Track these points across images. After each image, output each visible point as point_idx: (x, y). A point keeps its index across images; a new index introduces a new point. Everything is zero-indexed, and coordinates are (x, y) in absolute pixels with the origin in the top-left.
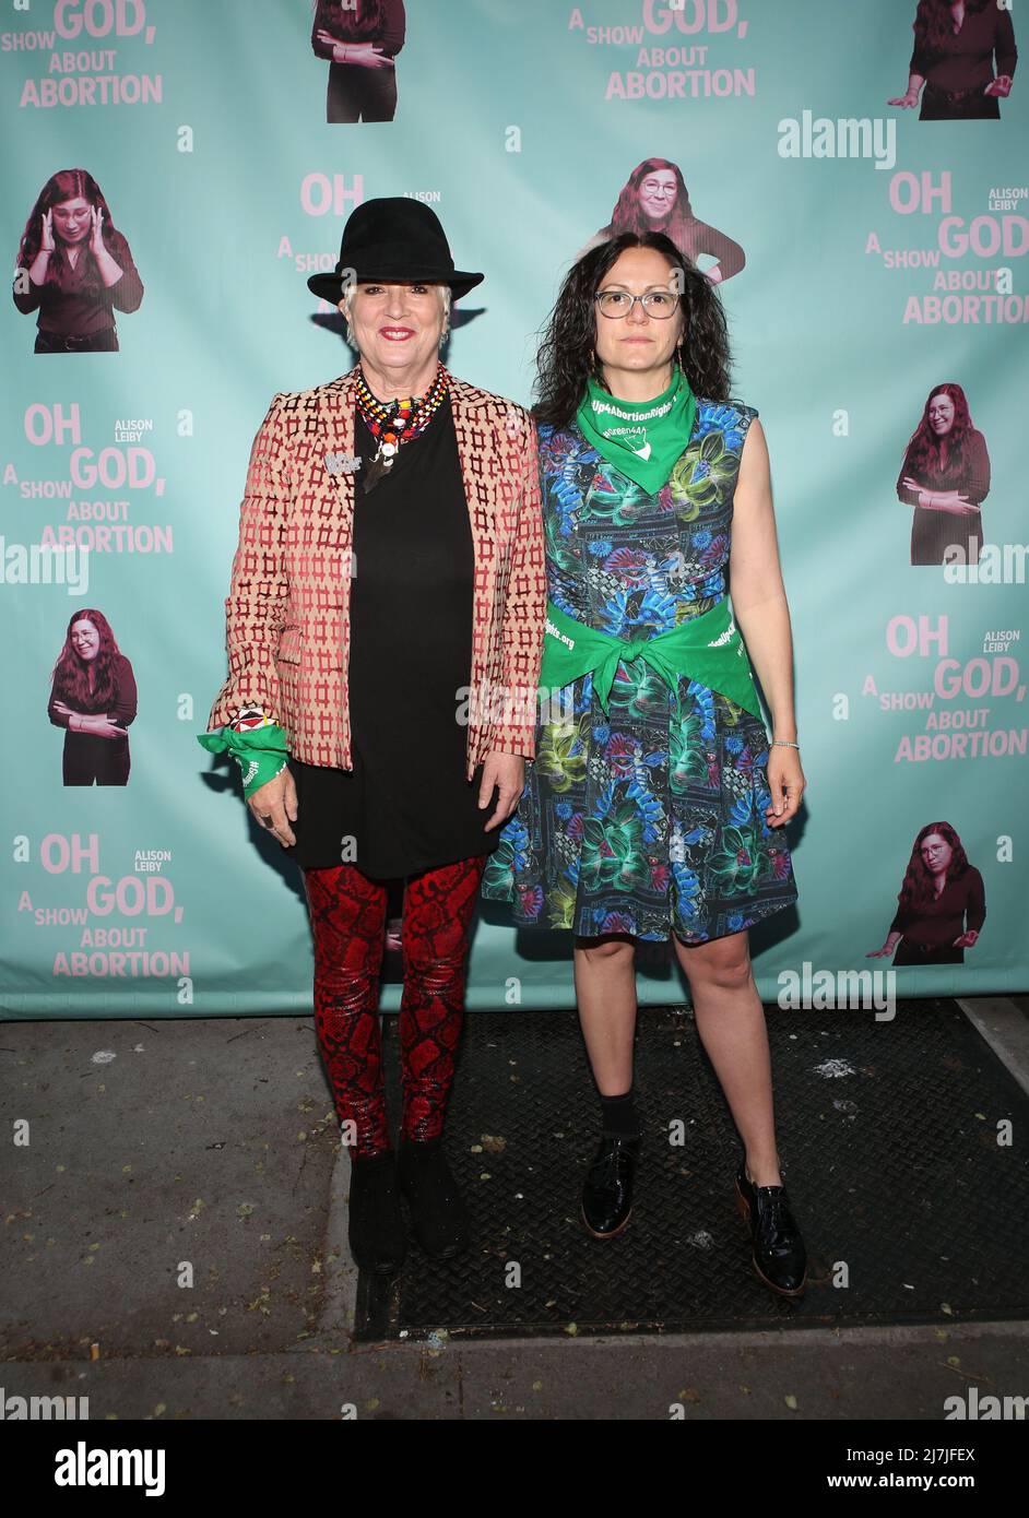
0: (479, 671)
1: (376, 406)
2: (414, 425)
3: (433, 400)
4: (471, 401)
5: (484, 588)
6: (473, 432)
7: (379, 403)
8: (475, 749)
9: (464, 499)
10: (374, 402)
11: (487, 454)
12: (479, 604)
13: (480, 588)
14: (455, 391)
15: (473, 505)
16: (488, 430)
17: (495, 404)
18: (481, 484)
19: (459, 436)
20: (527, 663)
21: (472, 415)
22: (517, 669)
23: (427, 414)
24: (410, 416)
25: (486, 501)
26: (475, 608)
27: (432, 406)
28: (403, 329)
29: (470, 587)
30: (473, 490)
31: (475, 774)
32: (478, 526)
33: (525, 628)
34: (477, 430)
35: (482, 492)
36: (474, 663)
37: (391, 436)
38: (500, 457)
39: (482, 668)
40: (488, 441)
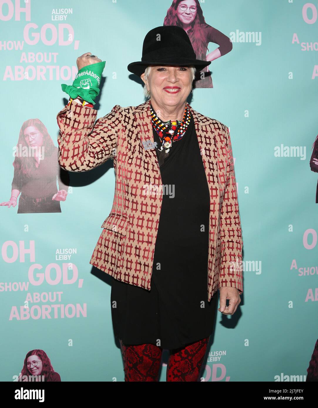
0: (213, 250)
1: (161, 123)
2: (178, 133)
3: (187, 122)
4: (203, 122)
5: (214, 211)
6: (205, 137)
7: (162, 122)
8: (211, 286)
9: (204, 169)
10: (160, 121)
11: (212, 147)
12: (212, 218)
13: (212, 211)
14: (196, 118)
15: (207, 171)
16: (212, 136)
17: (213, 124)
18: (211, 161)
19: (199, 139)
20: (233, 244)
21: (204, 129)
22: (229, 248)
23: (184, 128)
24: (177, 129)
25: (213, 169)
26: (210, 220)
27: (186, 125)
28: (174, 88)
29: (209, 211)
30: (207, 165)
31: (211, 299)
32: (210, 181)
33: (231, 229)
34: (207, 136)
35: (211, 165)
36: (210, 246)
37: (167, 138)
38: (218, 149)
39: (214, 248)
40: (212, 141)
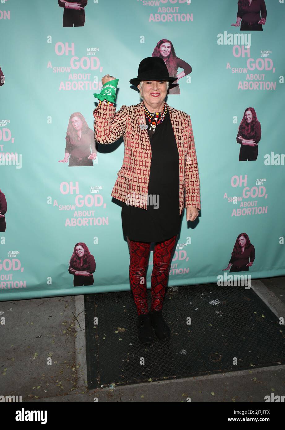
0: (182, 186)
1: (150, 114)
2: (160, 120)
3: (165, 113)
4: (174, 113)
5: (181, 164)
6: (176, 121)
8: (181, 207)
9: (175, 139)
11: (180, 127)
12: (181, 168)
13: (180, 164)
14: (170, 110)
15: (177, 141)
16: (180, 120)
17: (180, 113)
18: (179, 135)
19: (172, 122)
20: (194, 183)
21: (175, 117)
22: (191, 185)
23: (163, 116)
24: (159, 117)
25: (181, 140)
26: (180, 169)
27: (164, 114)
28: (157, 93)
29: (178, 163)
30: (177, 137)
31: (182, 214)
32: (179, 147)
33: (192, 174)
34: (177, 121)
35: (179, 137)
36: (180, 184)
37: (154, 123)
38: (183, 128)
39: (182, 185)
40: (180, 124)
